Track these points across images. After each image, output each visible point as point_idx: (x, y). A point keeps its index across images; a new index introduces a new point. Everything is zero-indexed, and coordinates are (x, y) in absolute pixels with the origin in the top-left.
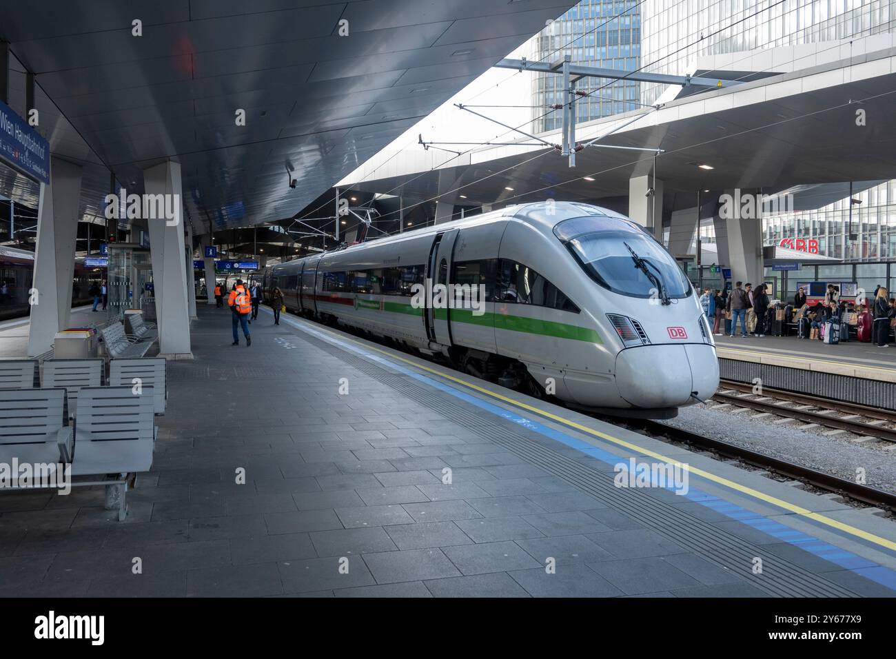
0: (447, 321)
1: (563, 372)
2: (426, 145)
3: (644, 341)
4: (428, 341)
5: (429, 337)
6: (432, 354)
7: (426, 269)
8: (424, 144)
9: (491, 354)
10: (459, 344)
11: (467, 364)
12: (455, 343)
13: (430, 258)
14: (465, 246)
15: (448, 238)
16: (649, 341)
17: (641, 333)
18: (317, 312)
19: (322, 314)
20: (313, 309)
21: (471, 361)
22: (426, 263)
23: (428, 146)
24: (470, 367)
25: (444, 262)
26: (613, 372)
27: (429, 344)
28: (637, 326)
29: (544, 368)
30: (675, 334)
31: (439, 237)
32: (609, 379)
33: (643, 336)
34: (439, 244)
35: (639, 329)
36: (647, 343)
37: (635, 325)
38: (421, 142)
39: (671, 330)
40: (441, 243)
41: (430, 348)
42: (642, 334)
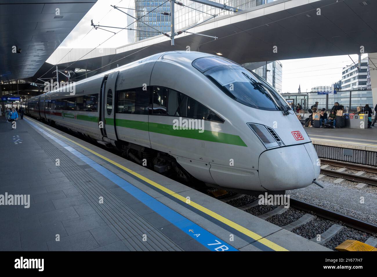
0: (114, 126)
1: (209, 166)
2: (96, 27)
3: (280, 143)
4: (102, 136)
5: (102, 134)
6: (105, 145)
7: (99, 96)
8: (95, 26)
9: (146, 148)
10: (122, 139)
11: (128, 153)
12: (119, 139)
13: (101, 90)
14: (124, 80)
15: (112, 77)
16: (284, 144)
17: (276, 137)
18: (46, 119)
19: (49, 120)
20: (45, 117)
21: (131, 151)
22: (99, 93)
23: (97, 28)
24: (131, 155)
25: (110, 91)
26: (256, 168)
27: (103, 138)
28: (272, 132)
29: (191, 161)
30: (297, 137)
31: (106, 78)
32: (253, 173)
33: (278, 140)
34: (106, 81)
35: (274, 134)
36: (282, 145)
37: (271, 131)
38: (92, 24)
39: (294, 134)
40: (108, 81)
41: (103, 141)
42: (277, 139)
